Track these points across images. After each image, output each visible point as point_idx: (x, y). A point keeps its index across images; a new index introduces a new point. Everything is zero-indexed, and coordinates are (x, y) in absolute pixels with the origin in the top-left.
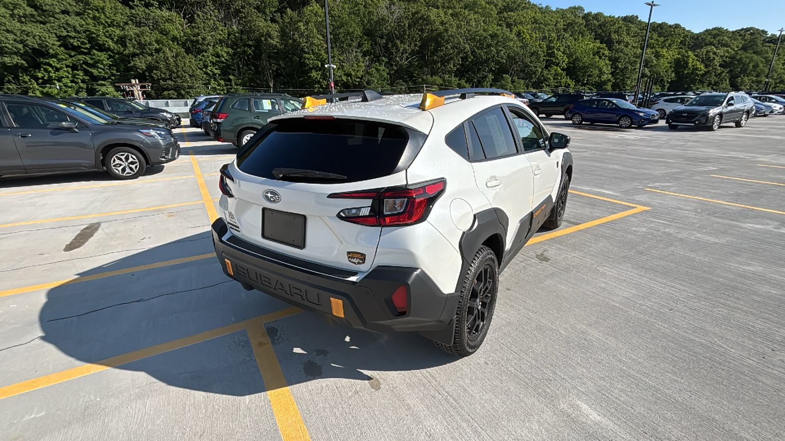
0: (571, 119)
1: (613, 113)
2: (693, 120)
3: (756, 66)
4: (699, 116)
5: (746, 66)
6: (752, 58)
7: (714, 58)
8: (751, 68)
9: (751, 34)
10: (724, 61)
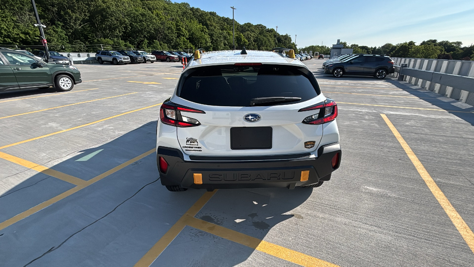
5: (262, 42)
6: (263, 38)
7: (251, 37)
8: (264, 43)
9: (261, 27)
10: (254, 39)
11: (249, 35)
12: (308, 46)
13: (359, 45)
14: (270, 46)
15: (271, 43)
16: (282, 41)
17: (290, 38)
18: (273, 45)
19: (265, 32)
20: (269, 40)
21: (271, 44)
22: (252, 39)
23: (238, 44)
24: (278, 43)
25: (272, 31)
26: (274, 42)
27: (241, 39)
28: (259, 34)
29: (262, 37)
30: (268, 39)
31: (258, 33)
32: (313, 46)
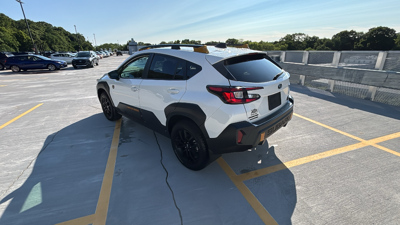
0: (10, 69)
1: (43, 63)
2: (85, 63)
3: (56, 40)
4: (86, 62)
5: (52, 40)
6: (53, 37)
7: (36, 35)
8: (55, 41)
9: (45, 25)
10: (41, 37)
11: (33, 33)
12: (102, 44)
13: (144, 43)
14: (63, 44)
15: (63, 41)
16: (75, 39)
17: (83, 37)
18: (67, 43)
19: (52, 30)
20: (60, 38)
21: (64, 43)
22: (38, 37)
23: (19, 42)
24: (72, 41)
25: (60, 29)
26: (66, 40)
27: (23, 37)
28: (46, 32)
29: (50, 35)
30: (58, 37)
31: (44, 31)
32: (107, 44)
